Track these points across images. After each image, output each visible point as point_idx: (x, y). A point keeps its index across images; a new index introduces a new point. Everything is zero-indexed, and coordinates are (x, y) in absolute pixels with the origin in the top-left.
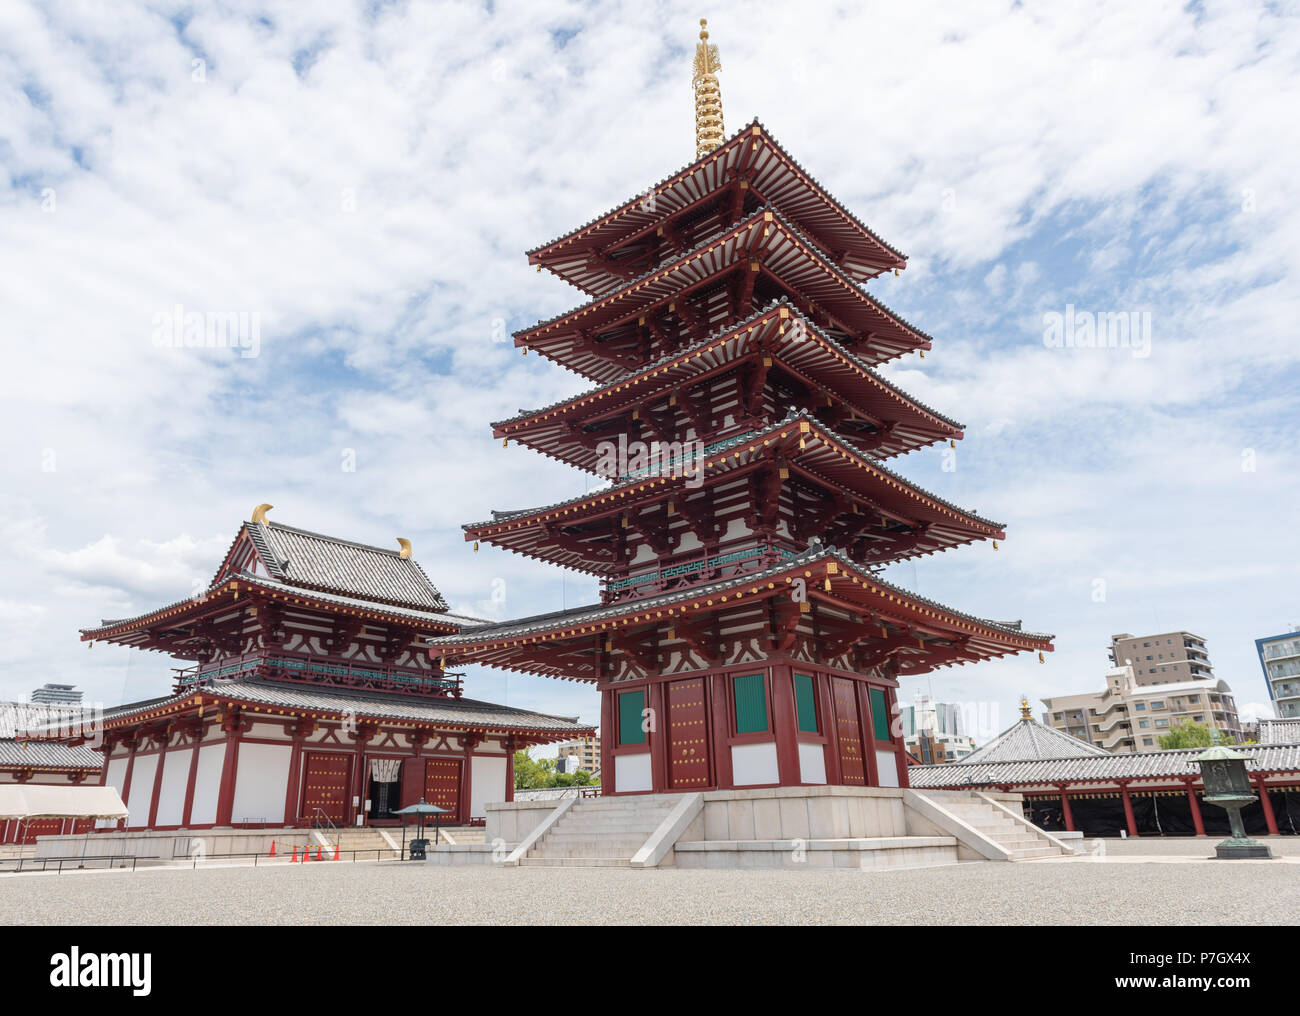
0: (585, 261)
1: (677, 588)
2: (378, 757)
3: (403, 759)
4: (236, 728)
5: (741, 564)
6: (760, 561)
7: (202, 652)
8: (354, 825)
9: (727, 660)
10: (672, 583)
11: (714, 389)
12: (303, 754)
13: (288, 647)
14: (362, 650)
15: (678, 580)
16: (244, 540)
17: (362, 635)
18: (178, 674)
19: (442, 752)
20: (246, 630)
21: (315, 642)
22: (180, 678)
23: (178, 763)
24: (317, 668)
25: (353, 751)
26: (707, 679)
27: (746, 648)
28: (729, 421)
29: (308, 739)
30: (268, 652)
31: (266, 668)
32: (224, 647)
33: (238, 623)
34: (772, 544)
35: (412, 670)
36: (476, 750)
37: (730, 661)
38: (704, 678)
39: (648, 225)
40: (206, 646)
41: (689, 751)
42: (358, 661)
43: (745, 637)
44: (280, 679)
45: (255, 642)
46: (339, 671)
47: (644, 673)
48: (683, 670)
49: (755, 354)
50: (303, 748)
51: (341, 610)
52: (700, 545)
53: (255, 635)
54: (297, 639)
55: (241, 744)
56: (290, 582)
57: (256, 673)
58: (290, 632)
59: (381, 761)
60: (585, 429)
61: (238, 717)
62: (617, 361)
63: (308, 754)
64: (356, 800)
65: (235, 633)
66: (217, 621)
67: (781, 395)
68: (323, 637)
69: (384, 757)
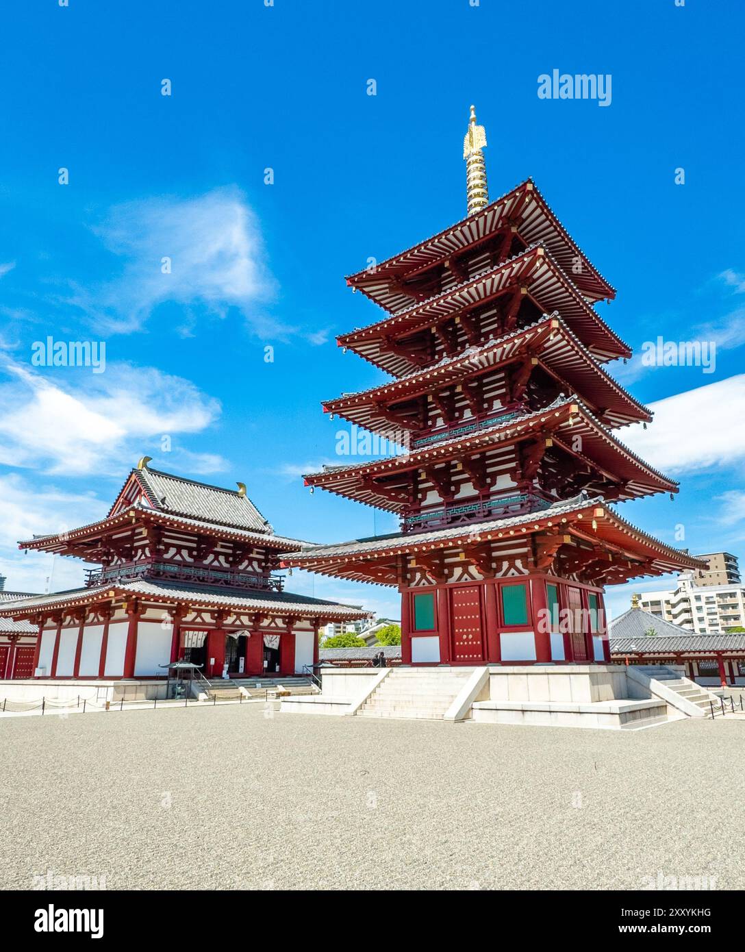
0: (387, 285)
1: (458, 523)
4: (135, 611)
5: (508, 507)
6: (522, 505)
7: (105, 558)
9: (497, 574)
10: (455, 519)
11: (485, 381)
13: (166, 556)
14: (216, 558)
15: (460, 517)
16: (133, 481)
17: (218, 549)
18: (89, 573)
19: (273, 628)
20: (136, 544)
21: (185, 553)
22: (90, 576)
23: (93, 634)
24: (187, 571)
26: (482, 586)
27: (512, 565)
28: (497, 405)
29: (184, 619)
30: (154, 560)
31: (153, 571)
32: (120, 555)
33: (130, 539)
34: (533, 494)
35: (249, 573)
36: (294, 626)
37: (499, 575)
38: (480, 586)
39: (431, 261)
40: (107, 554)
41: (468, 636)
42: (214, 566)
43: (511, 558)
44: (162, 578)
45: (143, 553)
46: (201, 573)
47: (434, 582)
48: (463, 580)
49: (524, 356)
51: (205, 532)
52: (476, 492)
53: (143, 547)
54: (173, 551)
55: (139, 623)
56: (167, 512)
57: (146, 573)
58: (168, 546)
60: (388, 408)
61: (137, 605)
62: (411, 359)
65: (129, 546)
66: (114, 537)
67: (532, 387)
68: (190, 550)
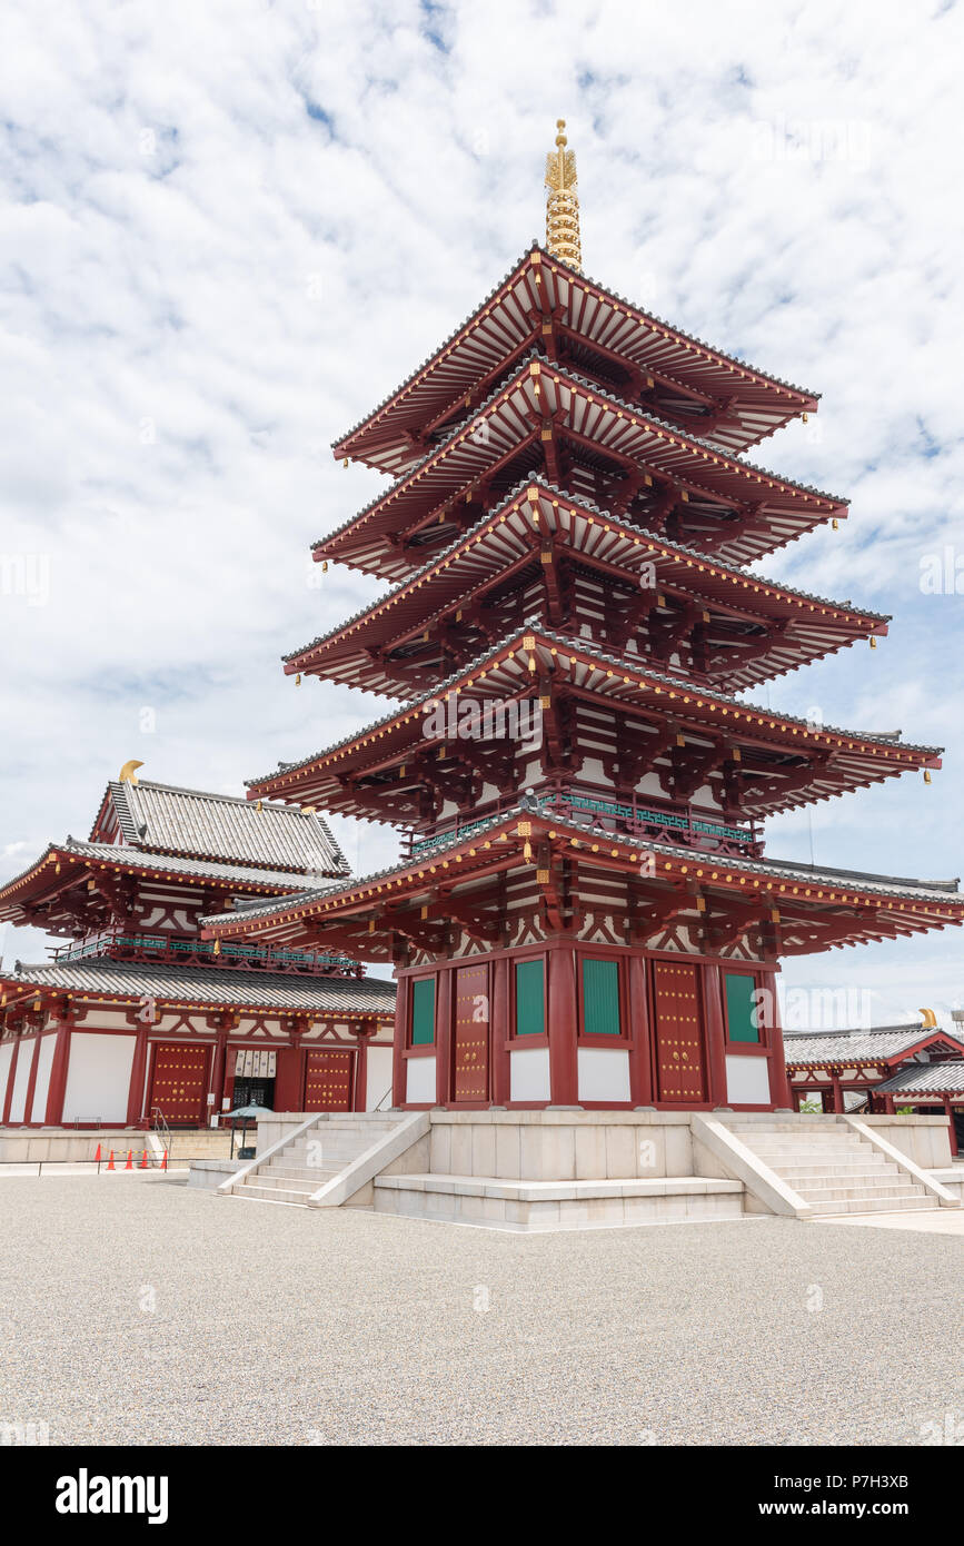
2: (246, 1048)
3: (279, 1050)
8: (207, 1127)
12: (149, 1045)
25: (214, 1041)
50: (150, 1038)
59: (250, 1053)
63: (156, 1045)
64: (211, 1098)
69: (253, 1048)
